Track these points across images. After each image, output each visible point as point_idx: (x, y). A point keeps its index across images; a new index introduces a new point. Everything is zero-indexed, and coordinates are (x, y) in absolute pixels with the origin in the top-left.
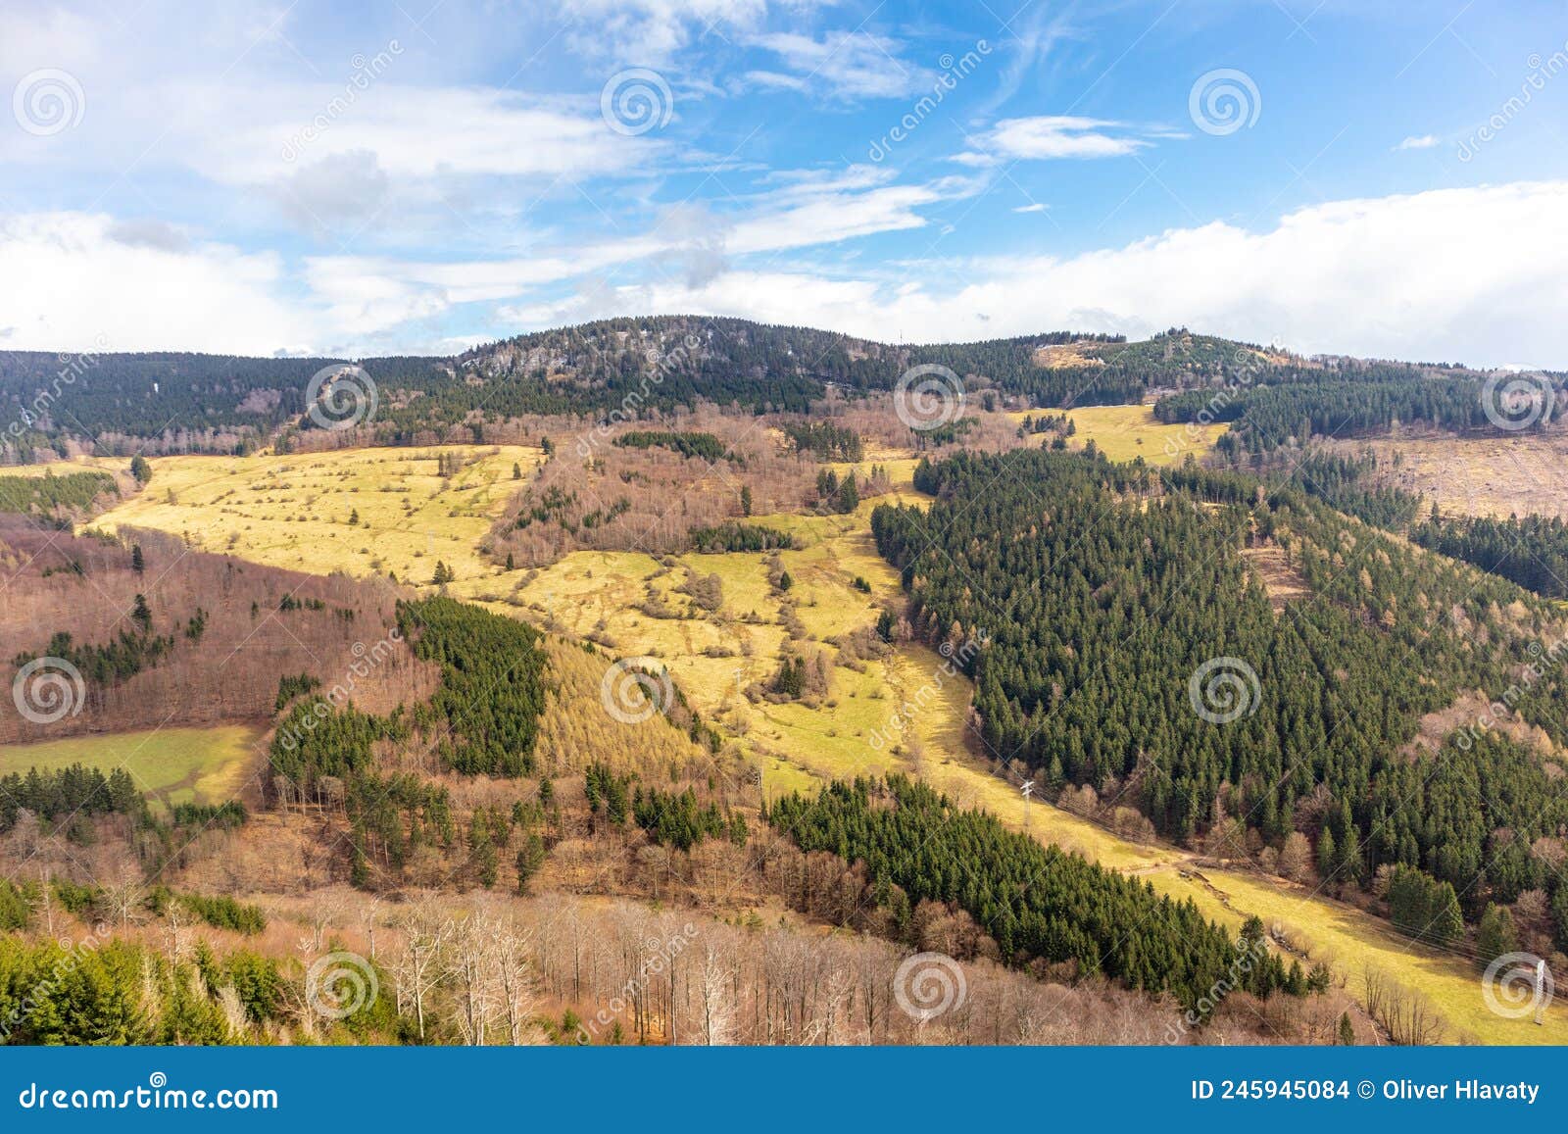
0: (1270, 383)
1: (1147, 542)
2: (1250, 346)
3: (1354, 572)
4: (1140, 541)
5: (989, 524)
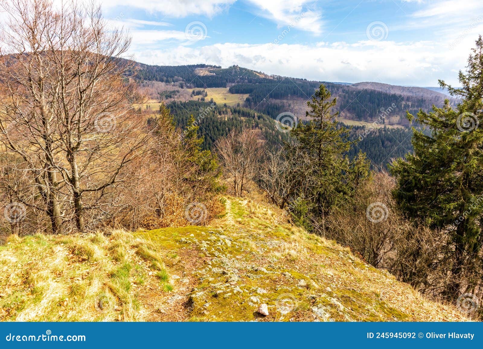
0: (259, 83)
1: (227, 129)
2: (255, 71)
3: (277, 136)
4: (225, 128)
5: (183, 123)
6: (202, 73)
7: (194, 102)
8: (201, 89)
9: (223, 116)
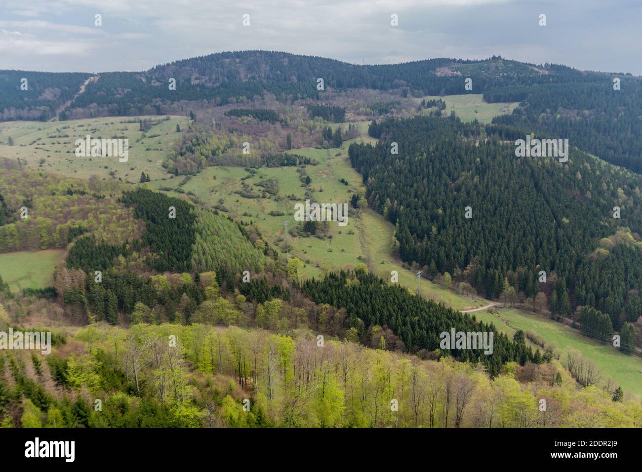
0: (539, 83)
1: (478, 159)
2: (530, 65)
3: (574, 174)
4: (475, 159)
5: (404, 152)
6: (440, 72)
7: (423, 118)
8: (436, 98)
9: (471, 138)
